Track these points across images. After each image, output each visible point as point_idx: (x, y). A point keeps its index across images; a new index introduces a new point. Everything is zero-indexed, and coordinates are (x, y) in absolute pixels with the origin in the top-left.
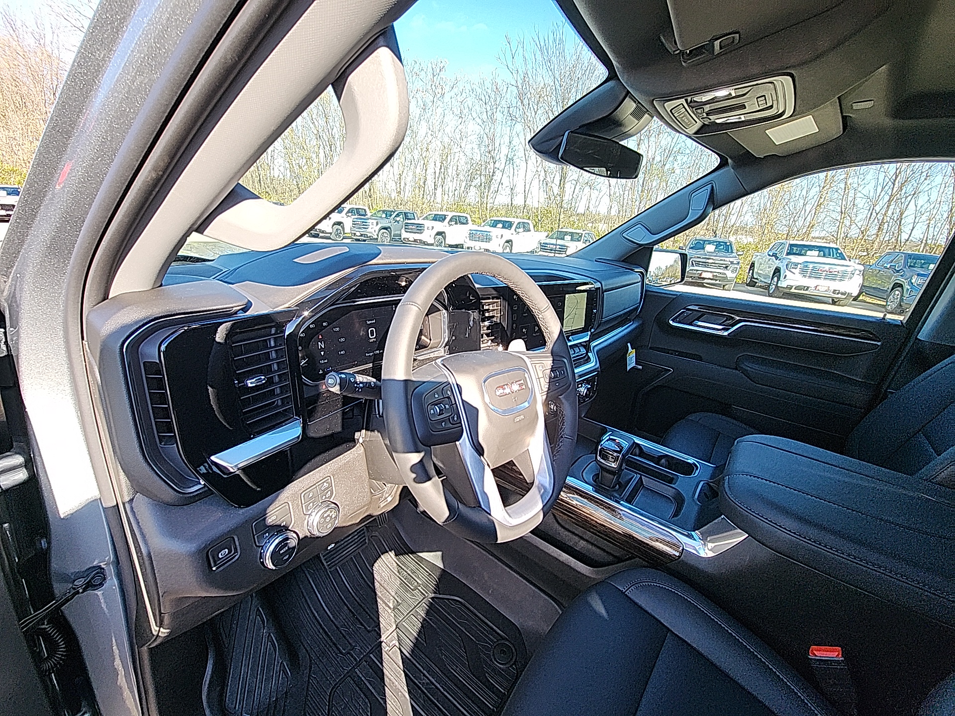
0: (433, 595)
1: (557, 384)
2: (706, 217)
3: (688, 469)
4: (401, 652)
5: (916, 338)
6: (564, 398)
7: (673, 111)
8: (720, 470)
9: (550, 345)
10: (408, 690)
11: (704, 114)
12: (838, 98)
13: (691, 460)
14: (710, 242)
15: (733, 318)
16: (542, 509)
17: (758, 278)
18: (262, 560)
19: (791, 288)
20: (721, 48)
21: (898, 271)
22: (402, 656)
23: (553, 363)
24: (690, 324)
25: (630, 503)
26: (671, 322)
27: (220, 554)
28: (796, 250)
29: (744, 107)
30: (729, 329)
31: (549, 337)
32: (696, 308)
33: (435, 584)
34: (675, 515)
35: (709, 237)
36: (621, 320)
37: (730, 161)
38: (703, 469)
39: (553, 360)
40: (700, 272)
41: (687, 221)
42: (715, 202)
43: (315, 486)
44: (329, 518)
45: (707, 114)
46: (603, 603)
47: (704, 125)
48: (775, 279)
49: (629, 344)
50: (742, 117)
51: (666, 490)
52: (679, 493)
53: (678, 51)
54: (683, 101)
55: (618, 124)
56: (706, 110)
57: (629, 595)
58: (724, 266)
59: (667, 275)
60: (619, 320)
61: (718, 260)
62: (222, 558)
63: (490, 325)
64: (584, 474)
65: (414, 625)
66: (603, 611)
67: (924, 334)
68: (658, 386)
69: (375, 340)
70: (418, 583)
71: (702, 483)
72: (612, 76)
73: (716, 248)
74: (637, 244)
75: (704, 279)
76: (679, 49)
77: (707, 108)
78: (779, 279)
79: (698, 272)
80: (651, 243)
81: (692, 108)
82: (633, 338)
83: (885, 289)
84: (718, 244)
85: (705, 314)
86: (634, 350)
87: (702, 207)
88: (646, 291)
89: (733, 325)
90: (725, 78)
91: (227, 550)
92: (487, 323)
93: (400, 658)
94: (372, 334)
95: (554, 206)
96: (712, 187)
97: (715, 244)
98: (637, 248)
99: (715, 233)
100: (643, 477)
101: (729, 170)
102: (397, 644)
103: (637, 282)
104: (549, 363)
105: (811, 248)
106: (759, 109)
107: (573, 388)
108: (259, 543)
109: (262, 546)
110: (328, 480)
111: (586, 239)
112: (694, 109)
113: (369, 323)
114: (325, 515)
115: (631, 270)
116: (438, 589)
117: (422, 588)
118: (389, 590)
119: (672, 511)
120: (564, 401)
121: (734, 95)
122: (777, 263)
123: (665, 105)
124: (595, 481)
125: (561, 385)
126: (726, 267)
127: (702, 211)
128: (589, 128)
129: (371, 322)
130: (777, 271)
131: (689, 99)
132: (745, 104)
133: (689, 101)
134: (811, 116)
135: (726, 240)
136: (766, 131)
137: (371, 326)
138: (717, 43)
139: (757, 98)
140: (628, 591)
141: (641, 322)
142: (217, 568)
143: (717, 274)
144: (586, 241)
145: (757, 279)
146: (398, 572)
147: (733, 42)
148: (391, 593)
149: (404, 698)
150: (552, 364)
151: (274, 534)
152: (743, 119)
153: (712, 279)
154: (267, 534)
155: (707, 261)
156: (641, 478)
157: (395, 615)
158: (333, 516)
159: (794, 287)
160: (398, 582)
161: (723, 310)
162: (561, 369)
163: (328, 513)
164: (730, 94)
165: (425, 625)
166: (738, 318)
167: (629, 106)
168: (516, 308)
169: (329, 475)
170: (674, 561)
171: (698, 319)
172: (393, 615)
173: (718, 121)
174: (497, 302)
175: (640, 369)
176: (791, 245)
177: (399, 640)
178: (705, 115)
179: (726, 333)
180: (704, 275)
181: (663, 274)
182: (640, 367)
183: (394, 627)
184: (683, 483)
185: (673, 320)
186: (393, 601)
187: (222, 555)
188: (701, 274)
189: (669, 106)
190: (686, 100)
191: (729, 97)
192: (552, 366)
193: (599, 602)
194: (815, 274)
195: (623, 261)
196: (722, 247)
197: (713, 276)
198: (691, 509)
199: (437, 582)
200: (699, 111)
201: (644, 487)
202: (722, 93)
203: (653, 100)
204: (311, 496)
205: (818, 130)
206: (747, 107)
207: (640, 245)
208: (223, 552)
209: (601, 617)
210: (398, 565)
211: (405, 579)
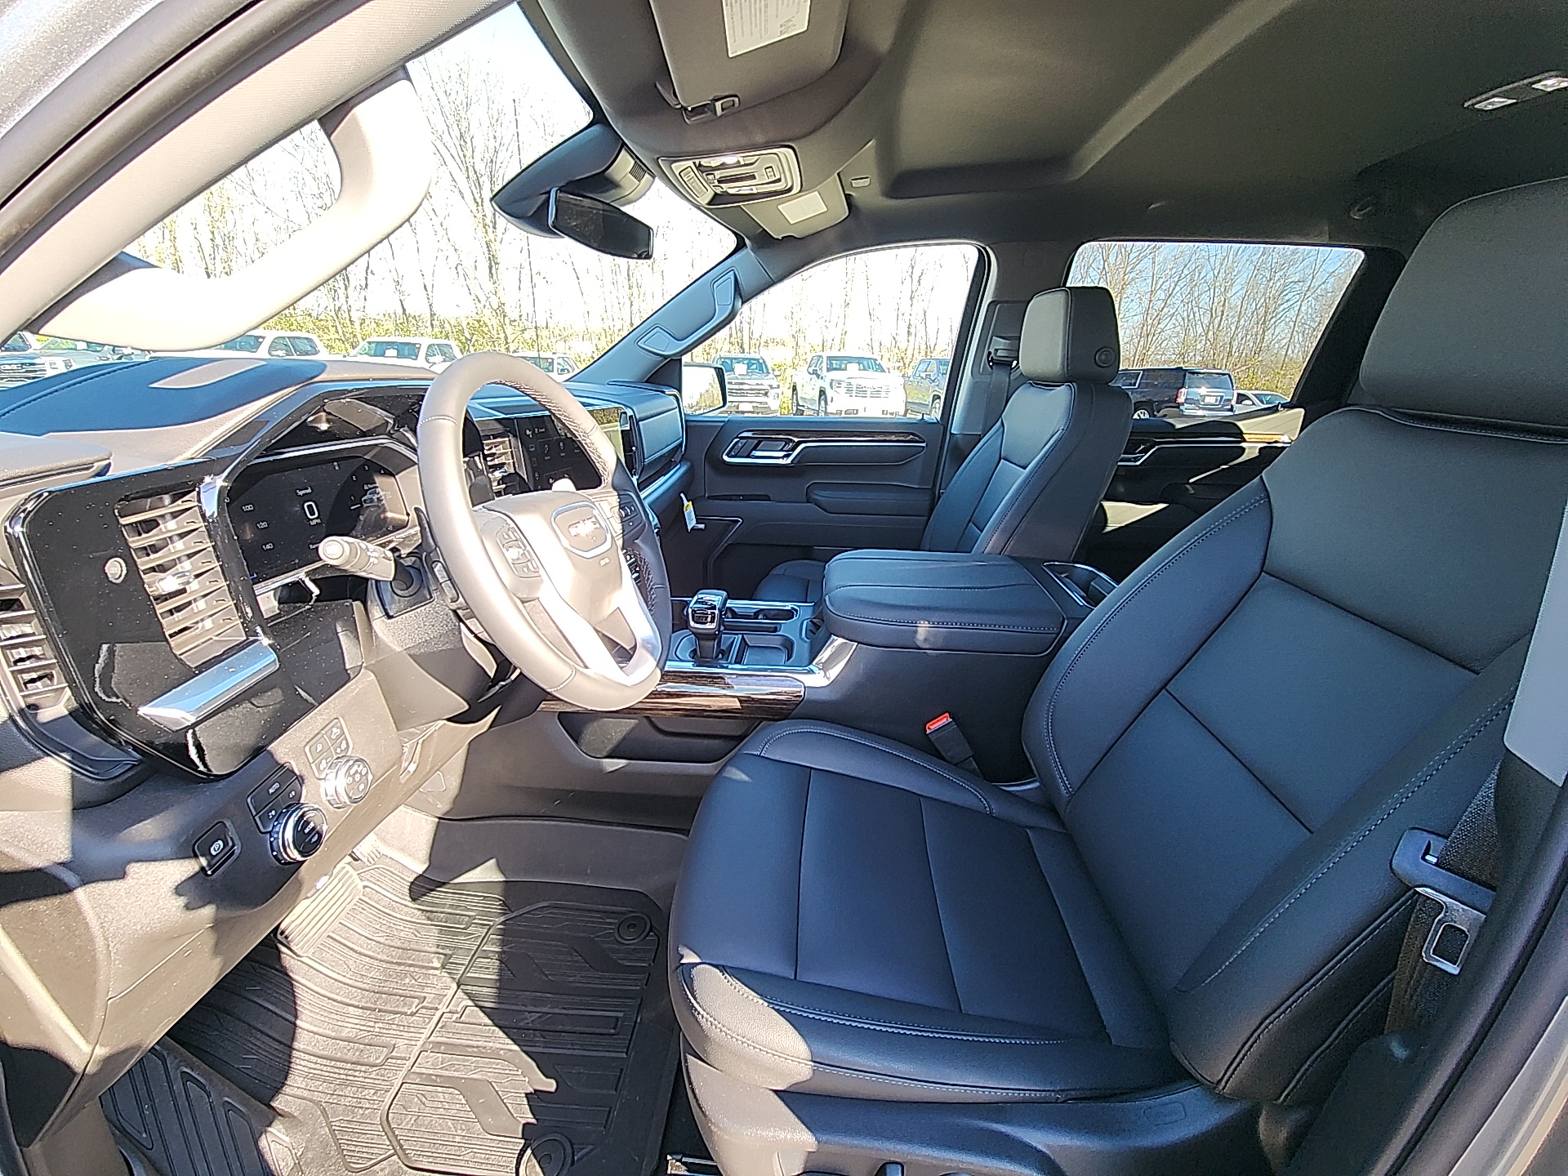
0: (502, 919)
1: (631, 524)
2: (736, 314)
3: (789, 614)
4: (481, 1008)
5: (951, 434)
6: (642, 541)
7: (682, 174)
8: (819, 603)
9: (607, 478)
10: (512, 1040)
11: (716, 181)
12: (838, 174)
13: (789, 606)
14: (739, 360)
15: (791, 441)
16: (657, 665)
17: (805, 404)
18: (275, 853)
19: (841, 414)
20: (723, 109)
21: (933, 381)
22: (484, 1012)
23: (619, 498)
24: (748, 456)
25: (740, 663)
26: (725, 458)
27: (212, 849)
28: (837, 363)
29: (753, 177)
30: (790, 455)
31: (604, 468)
32: (749, 434)
33: (500, 905)
34: (789, 659)
35: (736, 353)
36: (664, 465)
37: (747, 241)
38: (804, 612)
39: (619, 495)
40: (736, 404)
41: (715, 321)
42: (743, 294)
43: (320, 735)
44: (358, 775)
45: (719, 182)
46: (743, 772)
47: (716, 194)
48: (823, 403)
49: (682, 495)
50: (754, 188)
51: (773, 640)
52: (787, 639)
53: (679, 106)
54: (690, 163)
55: (614, 185)
56: (717, 177)
57: (766, 756)
58: (763, 392)
59: (704, 404)
60: (664, 462)
61: (752, 382)
62: (217, 854)
63: (503, 476)
64: (678, 653)
65: (487, 968)
66: (744, 777)
67: (955, 428)
68: (729, 544)
69: (319, 521)
70: (469, 916)
71: (805, 623)
72: (599, 118)
73: (748, 369)
74: (661, 355)
75: (743, 412)
76: (680, 104)
77: (718, 174)
78: (826, 403)
79: (734, 404)
80: (678, 353)
81: (702, 172)
82: (685, 486)
83: (927, 403)
84: (750, 362)
85: (761, 441)
86: (690, 502)
87: (730, 301)
88: (686, 421)
89: (793, 449)
90: (731, 144)
91: (220, 842)
92: (498, 474)
93: (482, 1015)
94: (312, 513)
95: (487, 312)
96: (735, 274)
97: (746, 362)
98: (662, 361)
99: (741, 347)
100: (745, 636)
101: (748, 252)
102: (470, 1003)
103: (674, 409)
104: (614, 499)
105: (850, 360)
106: (768, 181)
107: (648, 531)
108: (264, 827)
109: (270, 832)
110: (336, 723)
111: (561, 367)
112: (704, 174)
113: (301, 493)
114: (352, 772)
115: (663, 392)
116: (506, 906)
117: (479, 919)
118: (423, 949)
119: (784, 657)
120: (641, 545)
121: (742, 163)
122: (820, 383)
123: (673, 166)
124: (693, 658)
125: (636, 524)
126: (766, 394)
127: (731, 306)
128: (576, 187)
129: (304, 492)
130: (822, 392)
131: (697, 161)
132: (755, 174)
133: (697, 164)
134: (816, 193)
135: (757, 357)
136: (779, 207)
137: (306, 498)
138: (718, 104)
139: (766, 169)
140: (764, 752)
141: (689, 464)
142: (213, 872)
143: (758, 405)
144: (562, 370)
145: (803, 406)
146: (428, 919)
147: (733, 105)
148: (429, 949)
149: (510, 1053)
150: (619, 500)
151: (282, 812)
152: (755, 191)
153: (752, 412)
154: (273, 813)
155: (741, 387)
156: (743, 638)
157: (449, 973)
158: (363, 773)
159: (843, 413)
160: (435, 931)
161: (779, 432)
162: (630, 504)
163: (355, 767)
164: (738, 162)
165: (504, 960)
166: (796, 440)
167: (625, 163)
168: (533, 449)
169: (335, 716)
170: (798, 704)
171: (755, 449)
172: (446, 975)
173: (731, 191)
174: (504, 442)
175: (701, 529)
176: (830, 358)
177: (470, 996)
178: (716, 183)
179: (788, 461)
180: (742, 407)
181: (698, 403)
182: (702, 526)
183: (455, 986)
184: (787, 629)
185: (727, 455)
186: (438, 958)
187: (215, 849)
188: (738, 407)
189: (677, 168)
190: (694, 163)
191: (738, 164)
192: (619, 502)
193: (738, 772)
194: (861, 392)
195: (646, 382)
196: (754, 366)
197: (753, 407)
198: (801, 648)
199: (500, 900)
200: (710, 177)
201: (749, 646)
202: (730, 159)
203: (658, 158)
204: (319, 749)
205: (826, 210)
206: (757, 177)
207: (665, 357)
208: (215, 846)
209: (745, 782)
210: (423, 911)
211: (446, 922)
